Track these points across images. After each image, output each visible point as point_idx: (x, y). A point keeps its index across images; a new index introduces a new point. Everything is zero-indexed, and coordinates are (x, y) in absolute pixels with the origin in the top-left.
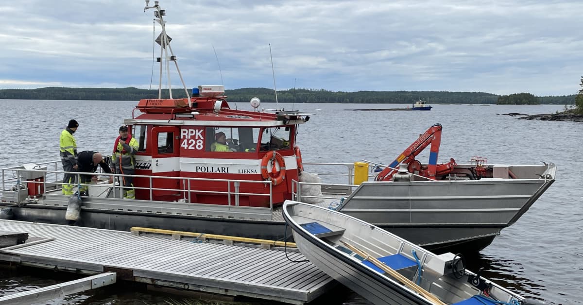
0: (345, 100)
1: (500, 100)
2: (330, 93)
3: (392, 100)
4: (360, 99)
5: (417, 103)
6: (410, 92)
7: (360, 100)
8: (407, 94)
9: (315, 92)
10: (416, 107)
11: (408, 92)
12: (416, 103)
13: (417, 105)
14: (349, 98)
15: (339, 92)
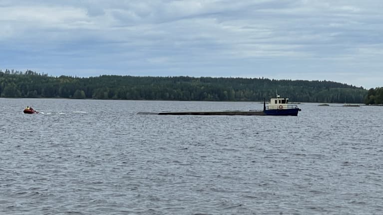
0: (76, 93)
1: (372, 96)
2: (45, 78)
3: (168, 95)
4: (106, 91)
5: (273, 101)
6: (197, 79)
7: (106, 94)
8: (193, 84)
9: (14, 76)
10: (270, 108)
11: (194, 78)
12: (270, 101)
13: (272, 105)
14: (83, 90)
15: (62, 77)
